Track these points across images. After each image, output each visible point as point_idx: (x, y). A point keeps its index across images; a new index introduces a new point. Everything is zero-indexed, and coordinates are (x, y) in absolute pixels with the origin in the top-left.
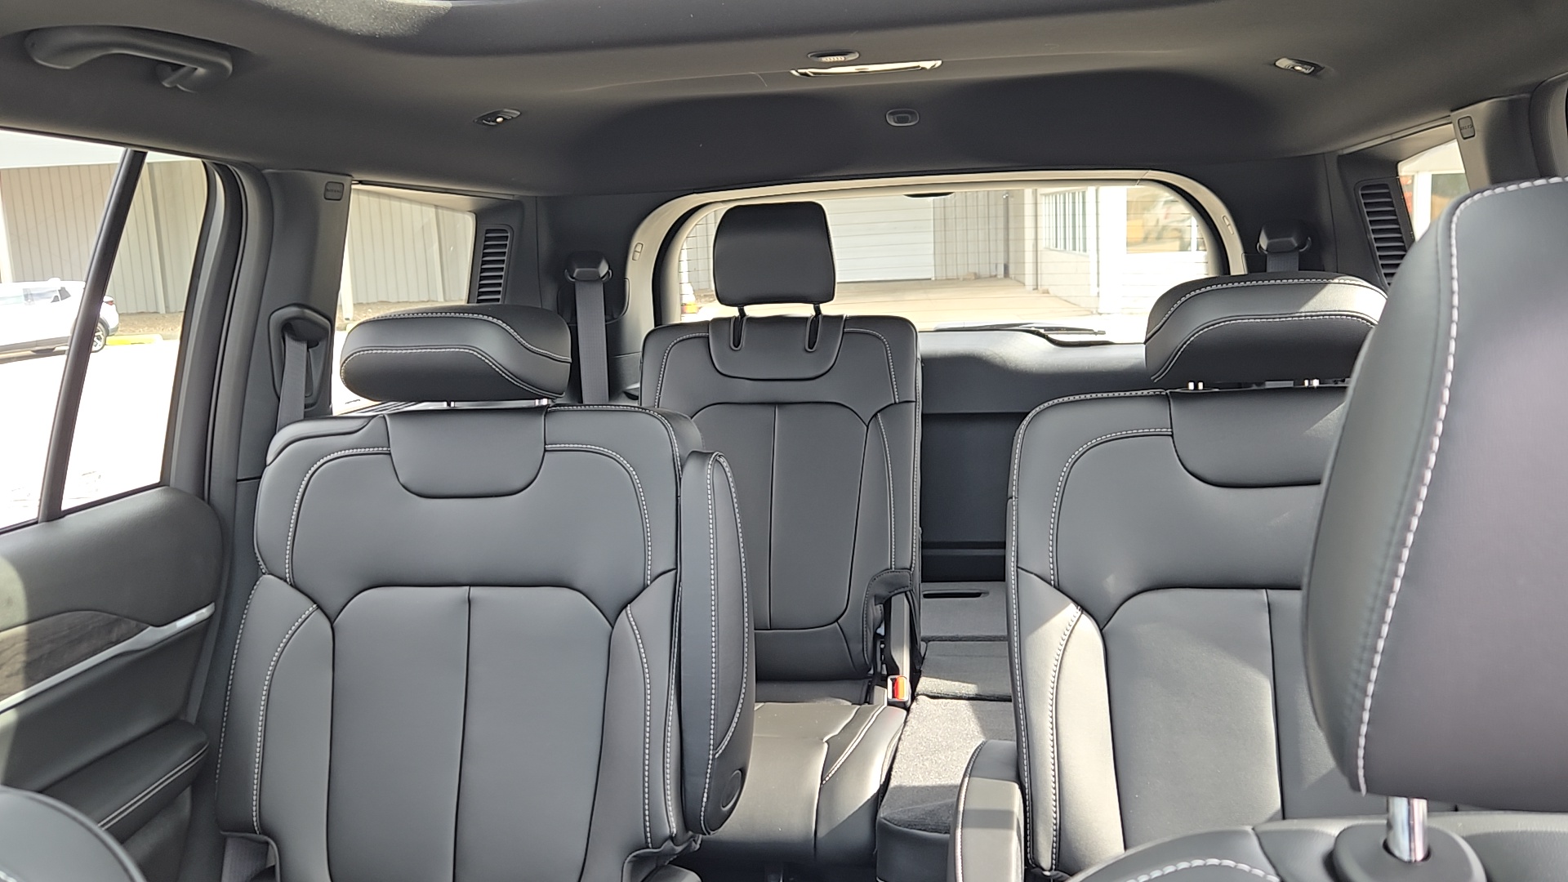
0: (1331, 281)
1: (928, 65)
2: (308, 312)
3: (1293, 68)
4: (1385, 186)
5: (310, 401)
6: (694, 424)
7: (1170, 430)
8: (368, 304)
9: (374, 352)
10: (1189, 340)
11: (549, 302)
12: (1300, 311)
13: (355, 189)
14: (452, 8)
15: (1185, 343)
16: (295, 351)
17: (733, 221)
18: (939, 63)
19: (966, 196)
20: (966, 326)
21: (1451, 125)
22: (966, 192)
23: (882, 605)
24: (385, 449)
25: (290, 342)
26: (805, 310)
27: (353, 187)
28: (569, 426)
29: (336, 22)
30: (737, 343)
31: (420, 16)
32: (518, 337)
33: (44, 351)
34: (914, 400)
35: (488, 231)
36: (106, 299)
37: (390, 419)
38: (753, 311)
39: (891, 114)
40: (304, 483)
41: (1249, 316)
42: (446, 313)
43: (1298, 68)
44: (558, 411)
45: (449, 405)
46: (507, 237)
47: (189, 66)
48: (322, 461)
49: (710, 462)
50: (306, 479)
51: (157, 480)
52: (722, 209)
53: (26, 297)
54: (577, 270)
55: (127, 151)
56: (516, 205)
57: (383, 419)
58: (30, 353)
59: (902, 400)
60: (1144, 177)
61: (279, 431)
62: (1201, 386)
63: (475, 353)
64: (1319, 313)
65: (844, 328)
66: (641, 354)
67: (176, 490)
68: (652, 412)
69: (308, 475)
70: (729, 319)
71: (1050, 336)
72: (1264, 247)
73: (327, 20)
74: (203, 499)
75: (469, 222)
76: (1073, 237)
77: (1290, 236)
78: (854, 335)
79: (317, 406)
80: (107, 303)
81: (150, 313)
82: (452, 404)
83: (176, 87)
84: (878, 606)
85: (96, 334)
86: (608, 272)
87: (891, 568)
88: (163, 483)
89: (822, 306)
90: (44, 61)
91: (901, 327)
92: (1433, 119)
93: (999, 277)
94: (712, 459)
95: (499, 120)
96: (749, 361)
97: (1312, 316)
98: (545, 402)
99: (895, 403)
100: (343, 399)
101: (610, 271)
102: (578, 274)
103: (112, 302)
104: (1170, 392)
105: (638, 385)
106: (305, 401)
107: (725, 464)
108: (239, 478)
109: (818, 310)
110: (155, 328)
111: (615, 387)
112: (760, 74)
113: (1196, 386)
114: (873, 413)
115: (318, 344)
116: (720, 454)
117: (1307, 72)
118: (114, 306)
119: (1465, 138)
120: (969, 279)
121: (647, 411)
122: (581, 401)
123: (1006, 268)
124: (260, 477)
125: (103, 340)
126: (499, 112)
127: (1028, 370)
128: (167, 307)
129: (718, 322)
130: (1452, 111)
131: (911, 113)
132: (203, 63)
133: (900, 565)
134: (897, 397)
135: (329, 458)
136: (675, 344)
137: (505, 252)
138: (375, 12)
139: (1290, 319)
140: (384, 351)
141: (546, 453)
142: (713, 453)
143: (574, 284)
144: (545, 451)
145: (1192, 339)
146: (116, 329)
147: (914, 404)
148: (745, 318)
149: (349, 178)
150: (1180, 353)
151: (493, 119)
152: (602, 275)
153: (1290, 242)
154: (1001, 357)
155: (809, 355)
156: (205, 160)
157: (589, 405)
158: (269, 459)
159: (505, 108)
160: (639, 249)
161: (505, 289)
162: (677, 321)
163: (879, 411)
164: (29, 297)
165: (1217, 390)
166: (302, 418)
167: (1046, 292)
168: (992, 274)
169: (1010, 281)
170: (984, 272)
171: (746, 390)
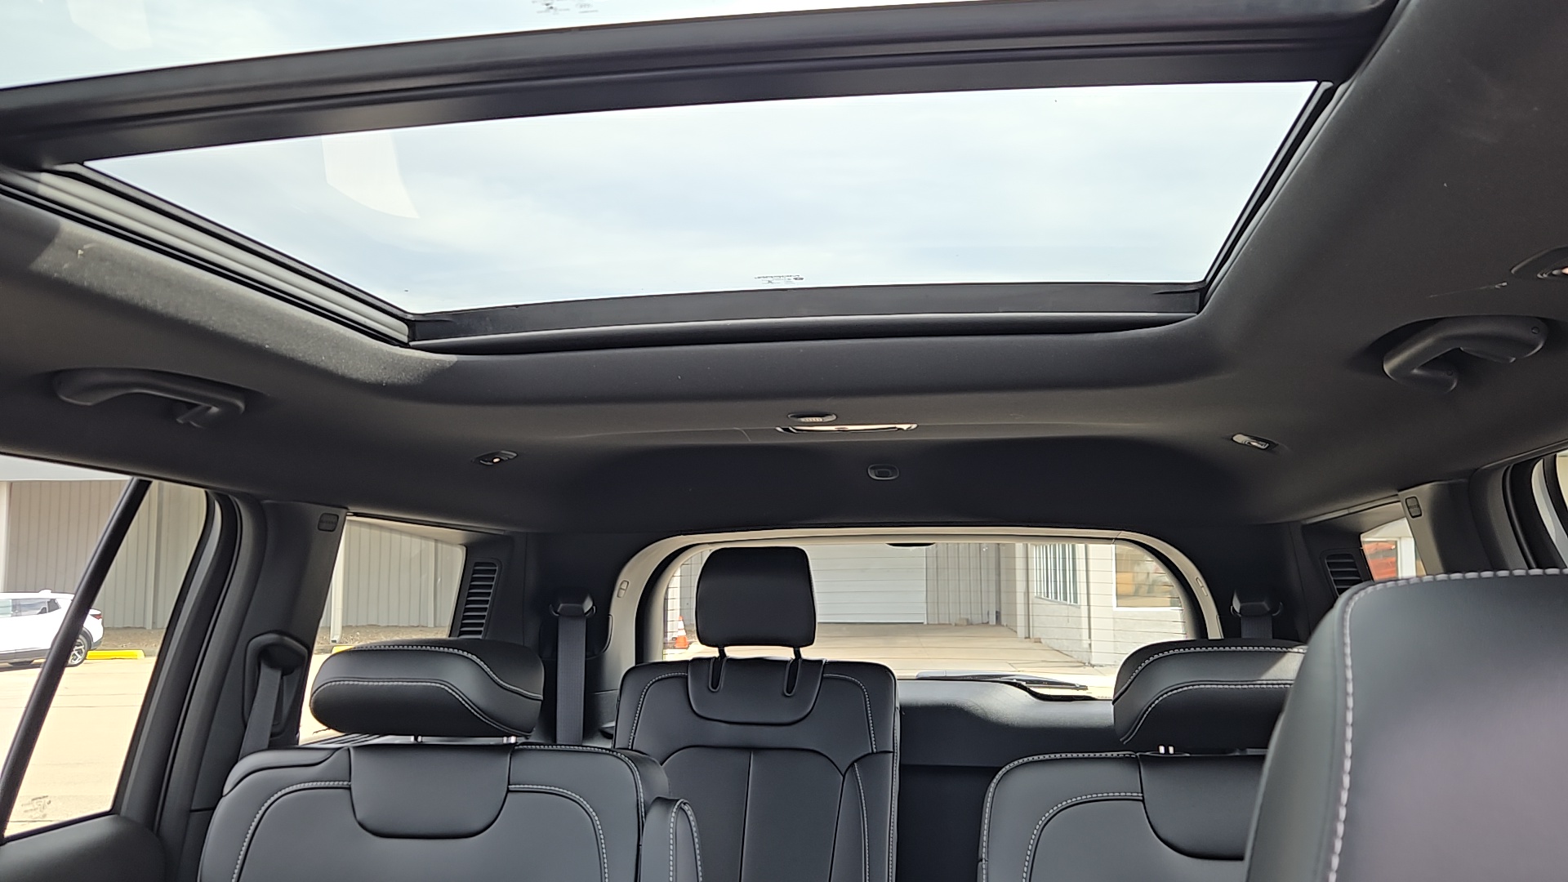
0: (1290, 650)
1: (905, 427)
2: (286, 638)
3: (1249, 443)
4: (1349, 556)
5: (277, 730)
6: (663, 772)
7: (1140, 795)
8: (357, 627)
9: (346, 683)
10: (1153, 703)
11: (530, 638)
12: (1263, 678)
13: (349, 520)
14: (457, 362)
15: (1150, 706)
16: (269, 678)
17: (718, 563)
18: (914, 426)
19: (947, 547)
20: (948, 675)
21: (1400, 504)
22: (947, 544)
24: (345, 783)
25: (265, 671)
26: (785, 653)
27: (348, 518)
28: (537, 767)
29: (346, 371)
30: (715, 684)
31: (426, 367)
32: (491, 673)
33: (19, 662)
34: (892, 750)
35: (477, 564)
36: (92, 612)
37: (355, 753)
38: (733, 652)
39: (872, 468)
40: (258, 816)
41: (1211, 682)
42: (422, 646)
43: (1254, 444)
44: (525, 749)
45: (416, 739)
46: (495, 570)
47: (204, 405)
48: (280, 794)
49: (675, 810)
50: (261, 812)
51: (107, 807)
52: (707, 552)
53: (14, 607)
54: (561, 605)
55: (132, 480)
56: (508, 539)
57: (347, 752)
58: (7, 664)
59: (879, 751)
60: (1119, 537)
61: (242, 759)
62: (1171, 750)
63: (447, 688)
64: (1279, 682)
65: (823, 674)
66: (618, 691)
67: (126, 819)
68: (619, 754)
69: (263, 809)
70: (709, 659)
71: (1032, 689)
72: (1238, 610)
73: (337, 370)
74: (152, 830)
75: (459, 555)
76: (1065, 588)
77: (1262, 601)
78: (832, 681)
79: (284, 735)
80: (94, 616)
81: (136, 628)
82: (420, 739)
83: (189, 424)
85: (76, 648)
86: (592, 608)
88: (114, 810)
89: (802, 650)
90: (68, 397)
91: (881, 674)
92: (1387, 495)
93: (990, 623)
94: (676, 807)
95: (496, 460)
96: (727, 705)
97: (1273, 684)
98: (513, 740)
99: (873, 753)
100: (310, 729)
101: (594, 608)
102: (562, 609)
103: (100, 615)
104: (1140, 755)
105: (613, 724)
106: (272, 729)
107: (689, 813)
108: (193, 808)
109: (797, 654)
110: (139, 644)
111: (591, 725)
112: (745, 430)
113: (1167, 750)
114: (850, 762)
115: (292, 672)
116: (686, 801)
117: (1263, 447)
118: (101, 620)
119: (1413, 517)
120: (961, 625)
121: (615, 753)
122: (554, 742)
123: (998, 615)
124: (214, 808)
125: (83, 654)
126: (497, 453)
127: (1010, 723)
128: (154, 623)
129: (698, 662)
130: (1400, 490)
131: (892, 469)
132: (217, 403)
134: (874, 746)
135: (287, 790)
136: (653, 683)
137: (492, 585)
138: (384, 363)
139: (1252, 686)
140: (356, 683)
141: (509, 795)
142: (678, 800)
143: (557, 619)
144: (509, 791)
145: (1157, 702)
146: (99, 642)
147: (891, 754)
148: (725, 659)
149: (345, 511)
150: (1145, 716)
151: (490, 459)
152: (586, 611)
153: (1261, 606)
154: (982, 709)
155: (789, 699)
156: (207, 490)
157: (561, 745)
158: (226, 789)
159: (503, 450)
160: (624, 586)
161: (488, 621)
162: (658, 660)
163: (856, 761)
164: (18, 607)
165: (1188, 755)
166: (266, 747)
167: (1038, 641)
168: (985, 622)
169: (1002, 628)
170: (976, 619)
171: (722, 734)
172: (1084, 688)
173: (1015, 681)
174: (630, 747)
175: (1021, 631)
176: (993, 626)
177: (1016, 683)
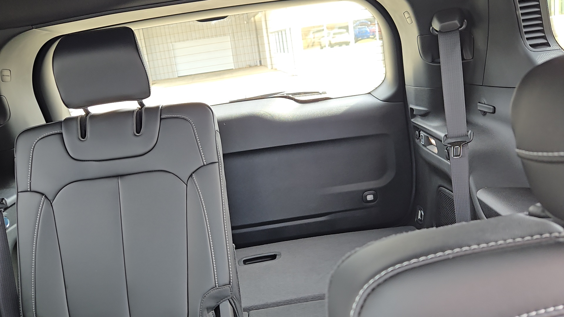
23: (213, 311)
26: (133, 105)
30: (84, 135)
34: (218, 161)
38: (95, 110)
59: (209, 162)
65: (160, 116)
70: (77, 118)
71: (295, 98)
72: (437, 29)
76: (283, 48)
77: (453, 21)
78: (169, 120)
84: (211, 313)
87: (216, 286)
89: (145, 101)
96: (95, 149)
99: (204, 165)
109: (142, 105)
114: (189, 174)
120: (247, 68)
123: (260, 61)
129: (69, 121)
133: (222, 283)
134: (204, 160)
136: (39, 141)
147: (218, 163)
148: (89, 115)
153: (456, 24)
155: (137, 138)
160: (6, 74)
163: (193, 173)
167: (276, 69)
168: (256, 65)
169: (263, 67)
170: (252, 64)
171: (95, 169)
172: (325, 93)
173: (285, 95)
174: (29, 190)
175: (269, 66)
176: (259, 66)
177: (287, 96)
